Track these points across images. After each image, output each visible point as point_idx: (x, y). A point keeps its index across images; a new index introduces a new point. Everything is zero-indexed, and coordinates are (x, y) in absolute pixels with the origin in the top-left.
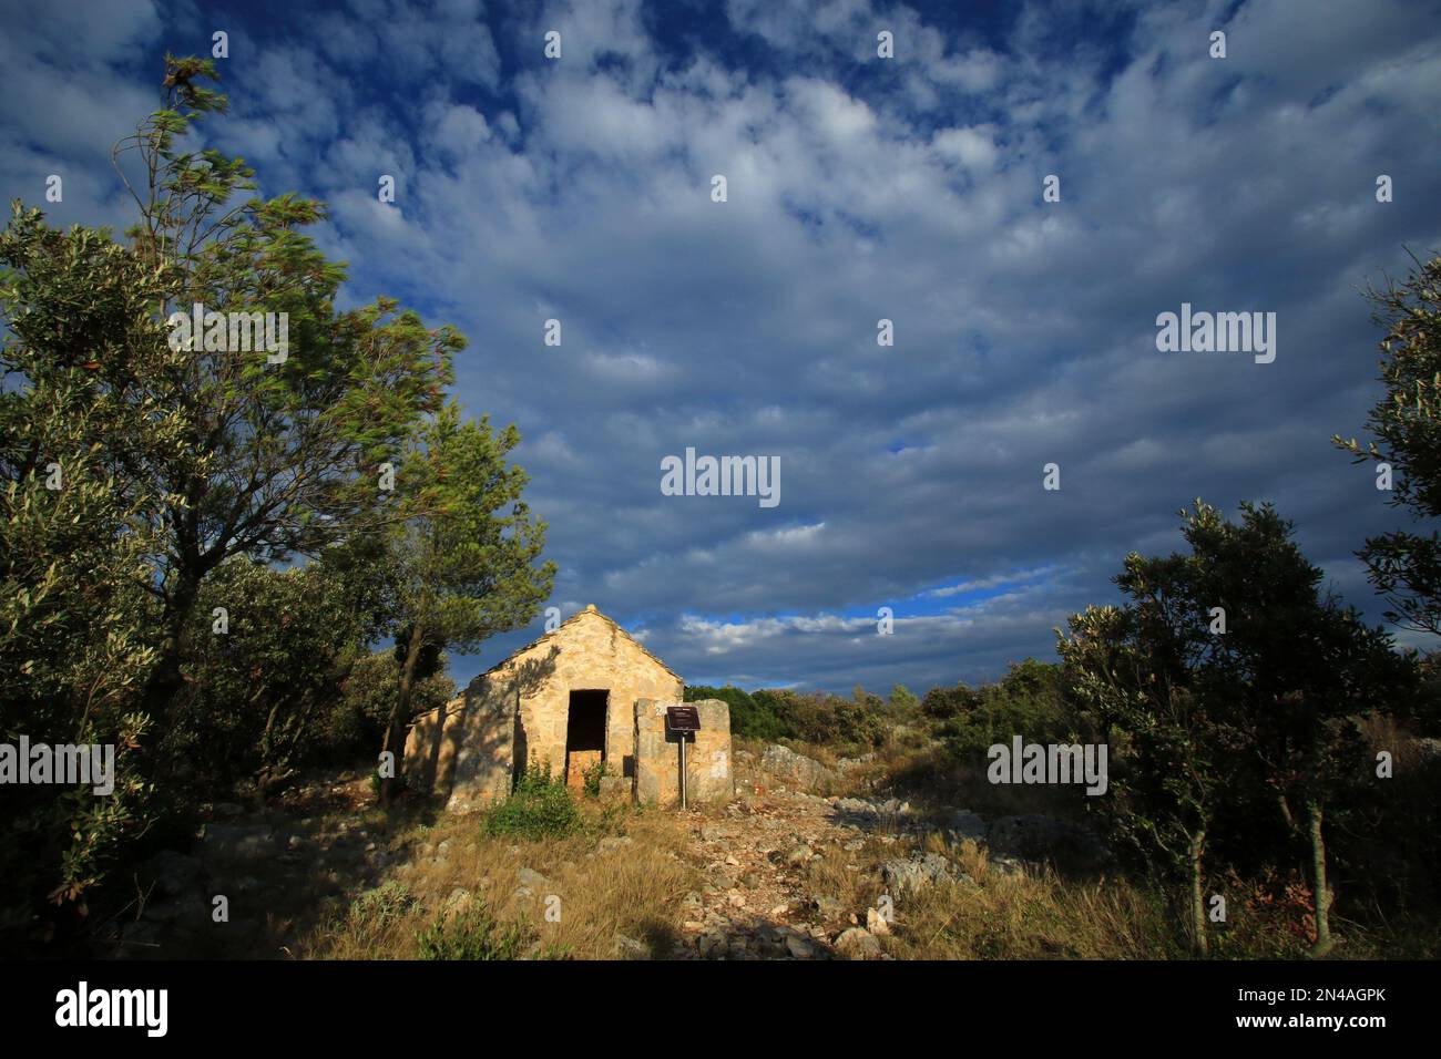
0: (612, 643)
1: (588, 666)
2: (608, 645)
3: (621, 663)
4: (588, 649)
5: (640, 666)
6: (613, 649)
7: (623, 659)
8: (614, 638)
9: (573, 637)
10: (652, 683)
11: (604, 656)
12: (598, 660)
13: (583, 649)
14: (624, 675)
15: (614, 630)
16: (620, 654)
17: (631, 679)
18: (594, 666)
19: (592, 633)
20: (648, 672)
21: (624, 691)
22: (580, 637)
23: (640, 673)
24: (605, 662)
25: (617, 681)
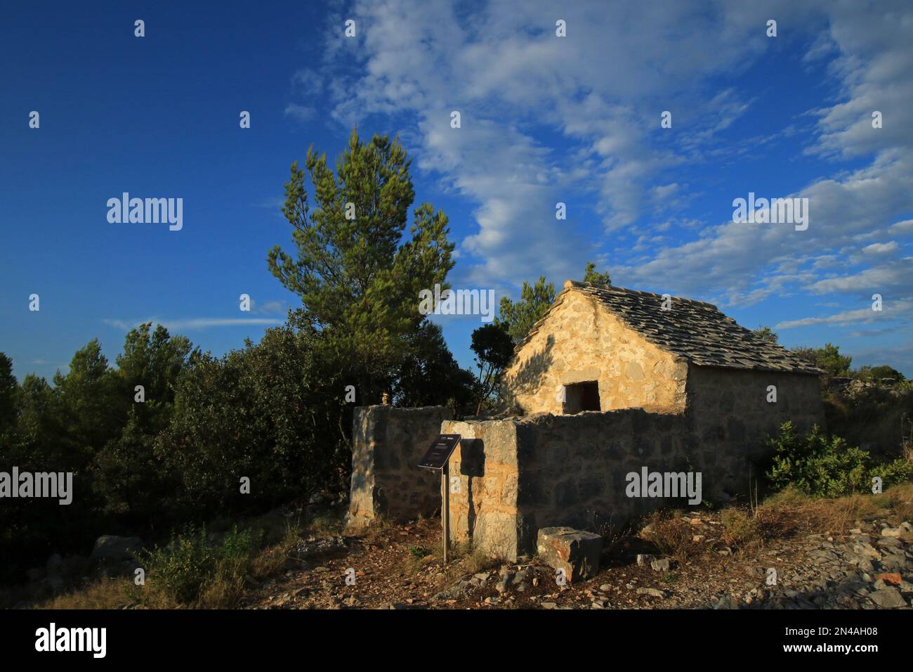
0: (595, 322)
1: (575, 354)
2: (591, 326)
3: (605, 345)
4: (573, 335)
5: (625, 346)
6: (597, 329)
7: (606, 340)
8: (596, 314)
9: (558, 323)
10: (639, 365)
11: (589, 340)
12: (584, 346)
13: (568, 336)
14: (610, 361)
15: (595, 306)
16: (604, 334)
17: (617, 364)
18: (581, 354)
19: (576, 315)
20: (635, 353)
21: (611, 380)
22: (565, 322)
23: (626, 355)
24: (591, 347)
25: (603, 369)
